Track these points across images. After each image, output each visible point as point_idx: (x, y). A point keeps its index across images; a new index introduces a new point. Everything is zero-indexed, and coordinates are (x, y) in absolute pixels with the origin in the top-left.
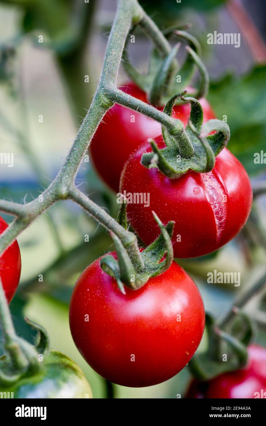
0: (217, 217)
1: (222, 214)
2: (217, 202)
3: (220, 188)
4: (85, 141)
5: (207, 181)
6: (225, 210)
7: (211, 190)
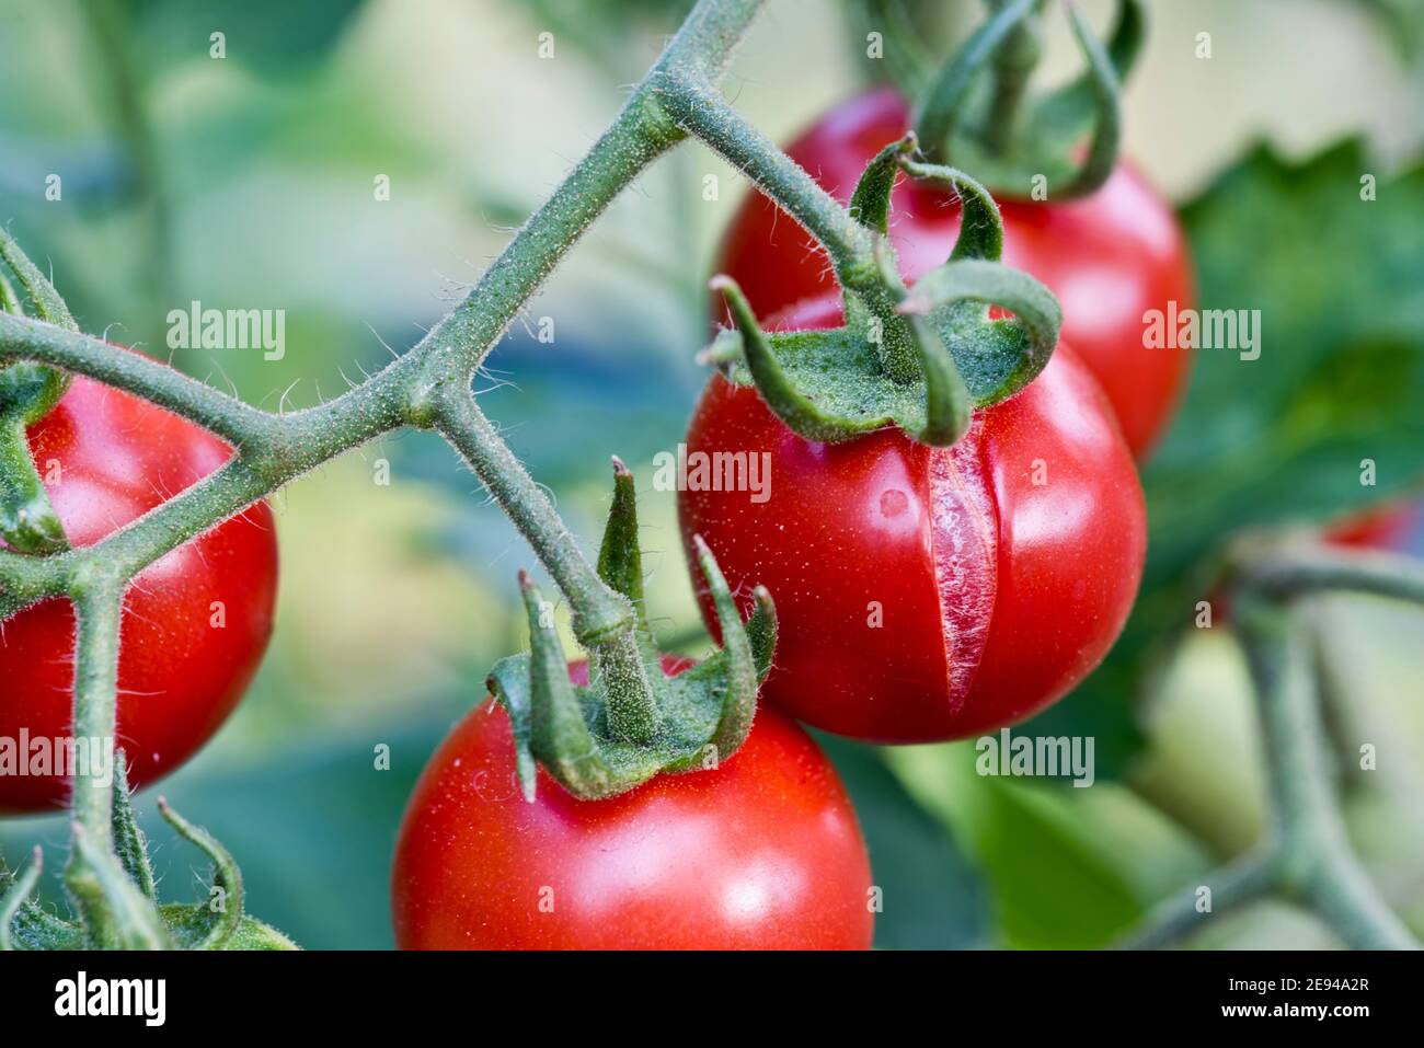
0: (951, 614)
1: (971, 607)
2: (962, 560)
3: (987, 514)
4: (548, 242)
5: (946, 478)
6: (986, 595)
7: (951, 513)
